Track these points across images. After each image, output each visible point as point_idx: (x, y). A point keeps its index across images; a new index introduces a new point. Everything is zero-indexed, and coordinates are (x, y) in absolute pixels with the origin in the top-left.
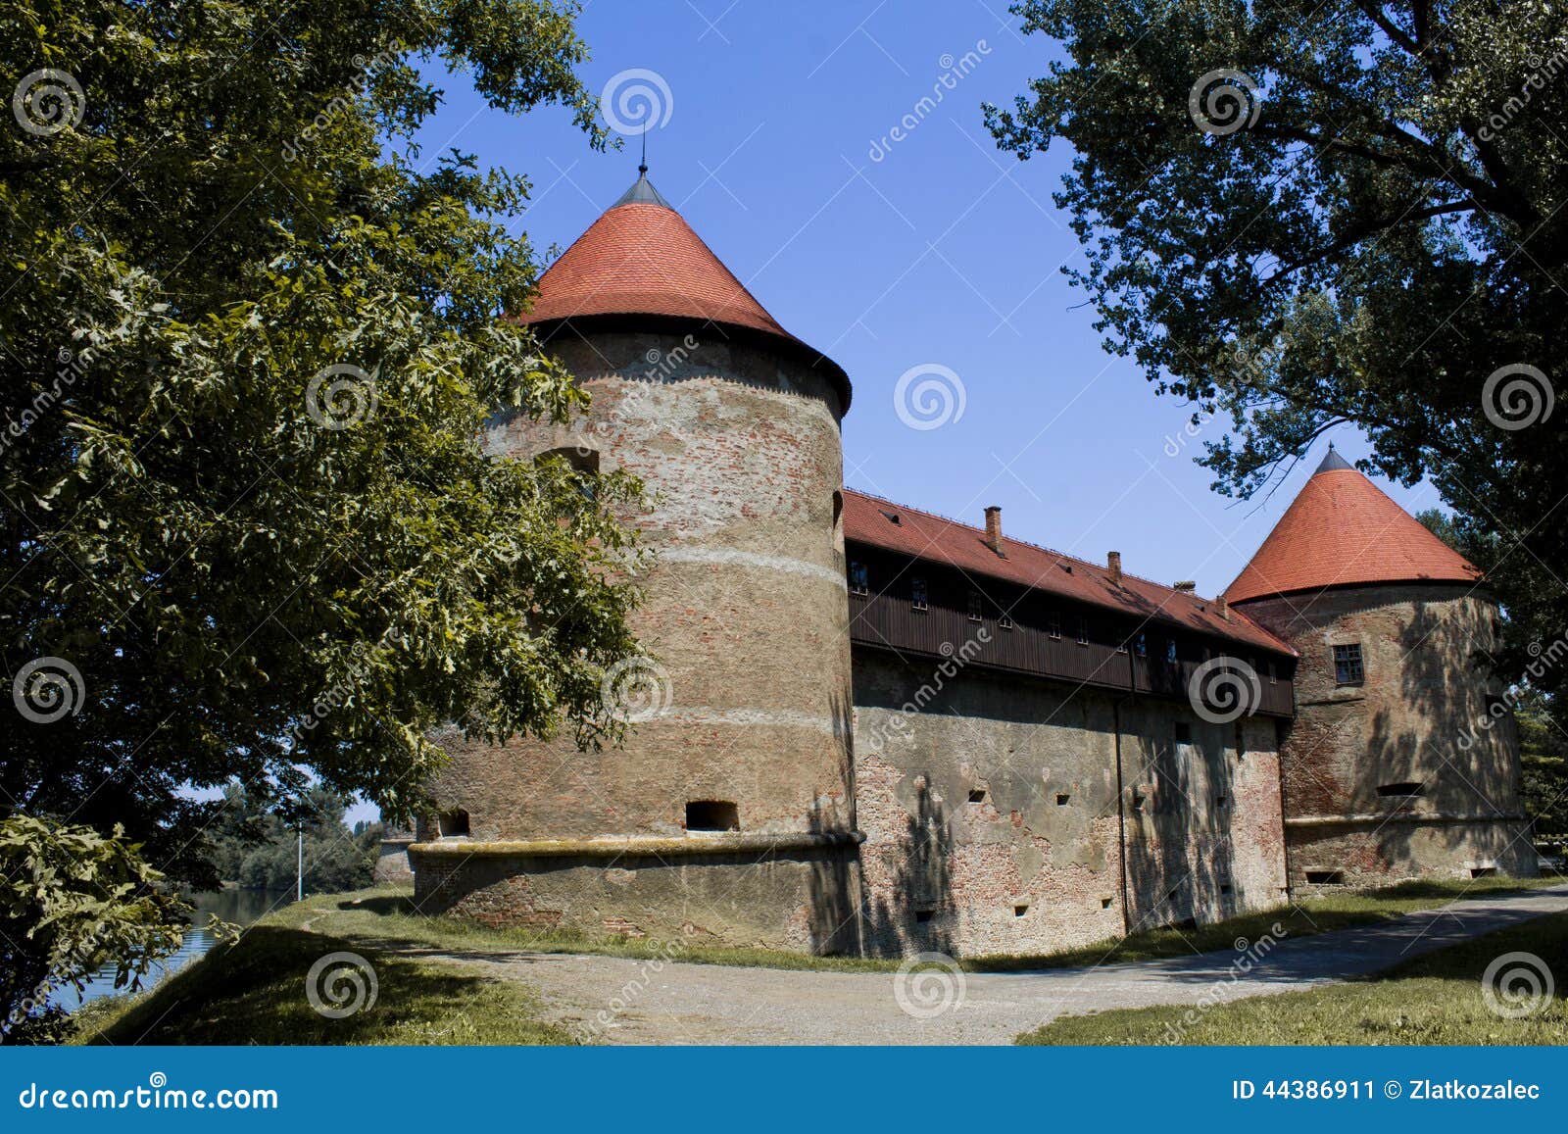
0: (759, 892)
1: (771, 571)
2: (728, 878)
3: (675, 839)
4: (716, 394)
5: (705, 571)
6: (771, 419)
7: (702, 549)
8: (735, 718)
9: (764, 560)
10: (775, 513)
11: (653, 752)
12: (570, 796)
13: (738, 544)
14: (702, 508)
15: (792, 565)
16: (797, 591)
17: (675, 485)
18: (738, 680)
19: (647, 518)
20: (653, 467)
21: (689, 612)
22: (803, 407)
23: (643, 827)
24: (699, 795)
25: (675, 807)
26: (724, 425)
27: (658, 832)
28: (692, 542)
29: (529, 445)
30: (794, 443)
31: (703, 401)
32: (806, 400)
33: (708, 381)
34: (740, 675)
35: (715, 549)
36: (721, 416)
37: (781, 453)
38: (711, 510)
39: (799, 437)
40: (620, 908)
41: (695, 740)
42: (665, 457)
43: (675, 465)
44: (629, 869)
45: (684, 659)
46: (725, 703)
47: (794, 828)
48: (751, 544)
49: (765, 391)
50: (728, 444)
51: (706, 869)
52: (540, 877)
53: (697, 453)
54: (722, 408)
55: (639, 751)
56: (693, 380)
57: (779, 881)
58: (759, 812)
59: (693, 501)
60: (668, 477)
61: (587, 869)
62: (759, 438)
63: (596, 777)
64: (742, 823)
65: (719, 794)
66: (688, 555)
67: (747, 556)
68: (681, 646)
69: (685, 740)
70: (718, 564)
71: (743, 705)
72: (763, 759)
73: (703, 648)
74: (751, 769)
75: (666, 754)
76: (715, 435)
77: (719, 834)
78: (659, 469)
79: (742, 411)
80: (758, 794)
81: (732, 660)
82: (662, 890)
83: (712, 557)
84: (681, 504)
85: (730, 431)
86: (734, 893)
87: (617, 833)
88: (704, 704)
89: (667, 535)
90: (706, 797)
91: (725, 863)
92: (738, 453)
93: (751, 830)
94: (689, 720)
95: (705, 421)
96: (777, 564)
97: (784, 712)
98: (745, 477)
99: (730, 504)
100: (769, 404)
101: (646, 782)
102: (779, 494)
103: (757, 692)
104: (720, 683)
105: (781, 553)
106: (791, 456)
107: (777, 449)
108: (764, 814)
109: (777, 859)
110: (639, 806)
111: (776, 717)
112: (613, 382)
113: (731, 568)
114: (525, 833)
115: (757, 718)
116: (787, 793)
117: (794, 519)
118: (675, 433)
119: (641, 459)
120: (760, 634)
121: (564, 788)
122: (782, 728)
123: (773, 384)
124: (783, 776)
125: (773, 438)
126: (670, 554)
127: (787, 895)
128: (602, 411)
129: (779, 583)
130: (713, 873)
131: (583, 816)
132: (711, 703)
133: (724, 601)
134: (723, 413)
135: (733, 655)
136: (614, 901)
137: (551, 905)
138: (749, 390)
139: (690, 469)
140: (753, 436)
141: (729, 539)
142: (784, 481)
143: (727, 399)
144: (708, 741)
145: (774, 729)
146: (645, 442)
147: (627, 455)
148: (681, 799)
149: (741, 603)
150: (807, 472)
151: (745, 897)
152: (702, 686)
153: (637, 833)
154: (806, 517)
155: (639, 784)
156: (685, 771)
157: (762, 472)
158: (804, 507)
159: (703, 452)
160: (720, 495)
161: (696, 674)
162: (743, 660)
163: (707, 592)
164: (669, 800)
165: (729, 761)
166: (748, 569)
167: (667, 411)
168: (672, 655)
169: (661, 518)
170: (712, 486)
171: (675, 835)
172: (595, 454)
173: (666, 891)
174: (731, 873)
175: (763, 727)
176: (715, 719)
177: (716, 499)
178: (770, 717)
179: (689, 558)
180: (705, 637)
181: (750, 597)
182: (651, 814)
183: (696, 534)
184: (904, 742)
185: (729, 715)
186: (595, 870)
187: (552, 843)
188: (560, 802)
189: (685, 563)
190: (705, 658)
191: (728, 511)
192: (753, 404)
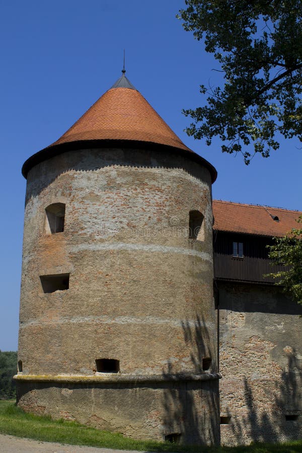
0: (130, 402)
1: (142, 252)
2: (114, 395)
3: (89, 376)
4: (116, 172)
5: (107, 254)
6: (146, 181)
7: (106, 244)
8: (121, 321)
9: (138, 247)
10: (146, 224)
11: (81, 337)
12: (50, 356)
13: (125, 240)
14: (107, 225)
15: (156, 248)
16: (159, 260)
17: (95, 215)
18: (123, 303)
19: (83, 232)
20: (86, 209)
21: (99, 273)
22: (167, 173)
23: (77, 371)
24: (101, 356)
25: (90, 361)
26: (120, 186)
27: (82, 373)
28: (102, 241)
29: (44, 203)
30: (159, 190)
31: (109, 176)
32: (169, 170)
33: (112, 167)
34: (123, 301)
35: (113, 243)
36: (117, 182)
37: (151, 196)
38: (112, 226)
39: (163, 188)
40: (66, 406)
41: (99, 331)
42: (91, 203)
43: (96, 207)
44: (70, 389)
45: (96, 294)
46: (115, 314)
47: (152, 372)
48: (132, 240)
49: (143, 168)
50: (121, 195)
51: (103, 390)
52: (39, 391)
53: (106, 200)
54: (118, 179)
55: (76, 336)
56: (105, 168)
57: (141, 397)
58: (131, 364)
59: (104, 222)
60: (92, 212)
61: (55, 388)
62: (139, 190)
63: (59, 347)
64: (121, 369)
65: (111, 356)
66: (100, 247)
67: (130, 245)
68: (95, 288)
69: (96, 331)
70: (114, 250)
71: (124, 315)
72: (134, 339)
73: (106, 289)
74: (127, 344)
75: (87, 337)
76: (115, 191)
77: (110, 374)
78: (89, 209)
79: (130, 179)
80: (131, 356)
81: (119, 294)
82: (83, 399)
83: (111, 247)
84: (98, 224)
85: (122, 189)
86: (116, 402)
87: (67, 372)
88: (105, 314)
89: (91, 239)
90: (104, 357)
91: (112, 388)
92: (127, 198)
93: (125, 372)
94: (98, 322)
95: (110, 185)
96: (146, 248)
97: (147, 317)
98: (129, 209)
99: (121, 222)
100: (145, 174)
101: (79, 350)
102: (149, 215)
103: (132, 308)
104: (113, 304)
105: (150, 243)
106: (157, 197)
107: (149, 195)
108: (134, 365)
109: (140, 387)
110: (75, 361)
111: (142, 320)
112: (71, 172)
113: (120, 252)
114: (36, 372)
115: (132, 320)
116: (148, 356)
117: (159, 226)
118: (96, 193)
119: (82, 206)
120: (134, 281)
121: (48, 352)
122: (146, 325)
123: (148, 164)
124: (146, 348)
125: (147, 190)
126: (92, 247)
127: (146, 404)
128: (67, 186)
129: (147, 257)
130: (106, 392)
131: (54, 365)
132: (108, 314)
133: (116, 267)
134: (119, 181)
135: (120, 292)
136: (64, 403)
137: (42, 404)
138: (134, 169)
139: (103, 208)
140: (136, 189)
141: (120, 239)
142: (153, 209)
143: (121, 174)
144: (106, 332)
145: (141, 325)
146: (83, 198)
147: (76, 204)
148: (93, 358)
149: (125, 267)
150: (168, 203)
151: (122, 404)
152: (104, 306)
153: (74, 373)
154: (165, 225)
155: (76, 351)
156: (95, 345)
157: (139, 206)
158: (164, 220)
159: (109, 200)
160: (116, 218)
161: (102, 301)
162: (125, 294)
163: (108, 263)
164: (87, 358)
165: (116, 340)
166: (130, 252)
167: (93, 182)
168: (91, 292)
169: (89, 231)
170: (112, 215)
171: (90, 374)
172: (64, 205)
173: (84, 400)
174: (115, 393)
175: (135, 325)
176: (110, 321)
177: (114, 220)
178: (139, 320)
179: (100, 248)
180: (106, 284)
181: (130, 264)
182: (80, 365)
183: (103, 237)
184: (277, 329)
185: (116, 319)
186: (58, 389)
187: (43, 376)
188: (47, 358)
189: (98, 251)
190: (106, 293)
191: (119, 225)
192: (136, 175)
